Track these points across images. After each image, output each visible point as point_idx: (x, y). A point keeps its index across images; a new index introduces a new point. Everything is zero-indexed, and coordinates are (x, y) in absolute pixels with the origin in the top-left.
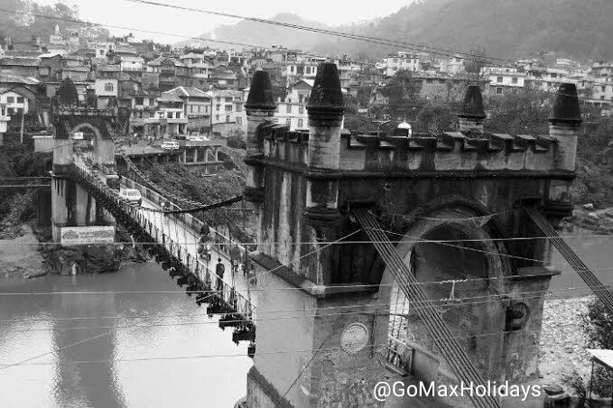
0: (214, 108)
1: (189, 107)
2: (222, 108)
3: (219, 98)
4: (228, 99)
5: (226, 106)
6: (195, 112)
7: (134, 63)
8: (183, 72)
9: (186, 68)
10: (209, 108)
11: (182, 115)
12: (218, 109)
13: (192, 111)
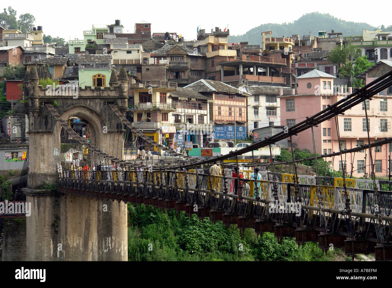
0: (251, 111)
1: (215, 108)
2: (262, 111)
3: (256, 96)
4: (271, 97)
5: (268, 108)
6: (225, 116)
7: (129, 52)
8: (199, 65)
9: (204, 58)
10: (244, 110)
11: (206, 119)
12: (256, 113)
13: (220, 113)
